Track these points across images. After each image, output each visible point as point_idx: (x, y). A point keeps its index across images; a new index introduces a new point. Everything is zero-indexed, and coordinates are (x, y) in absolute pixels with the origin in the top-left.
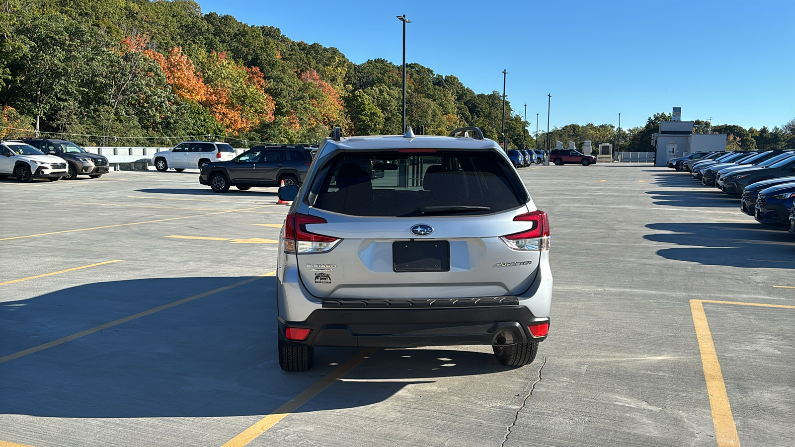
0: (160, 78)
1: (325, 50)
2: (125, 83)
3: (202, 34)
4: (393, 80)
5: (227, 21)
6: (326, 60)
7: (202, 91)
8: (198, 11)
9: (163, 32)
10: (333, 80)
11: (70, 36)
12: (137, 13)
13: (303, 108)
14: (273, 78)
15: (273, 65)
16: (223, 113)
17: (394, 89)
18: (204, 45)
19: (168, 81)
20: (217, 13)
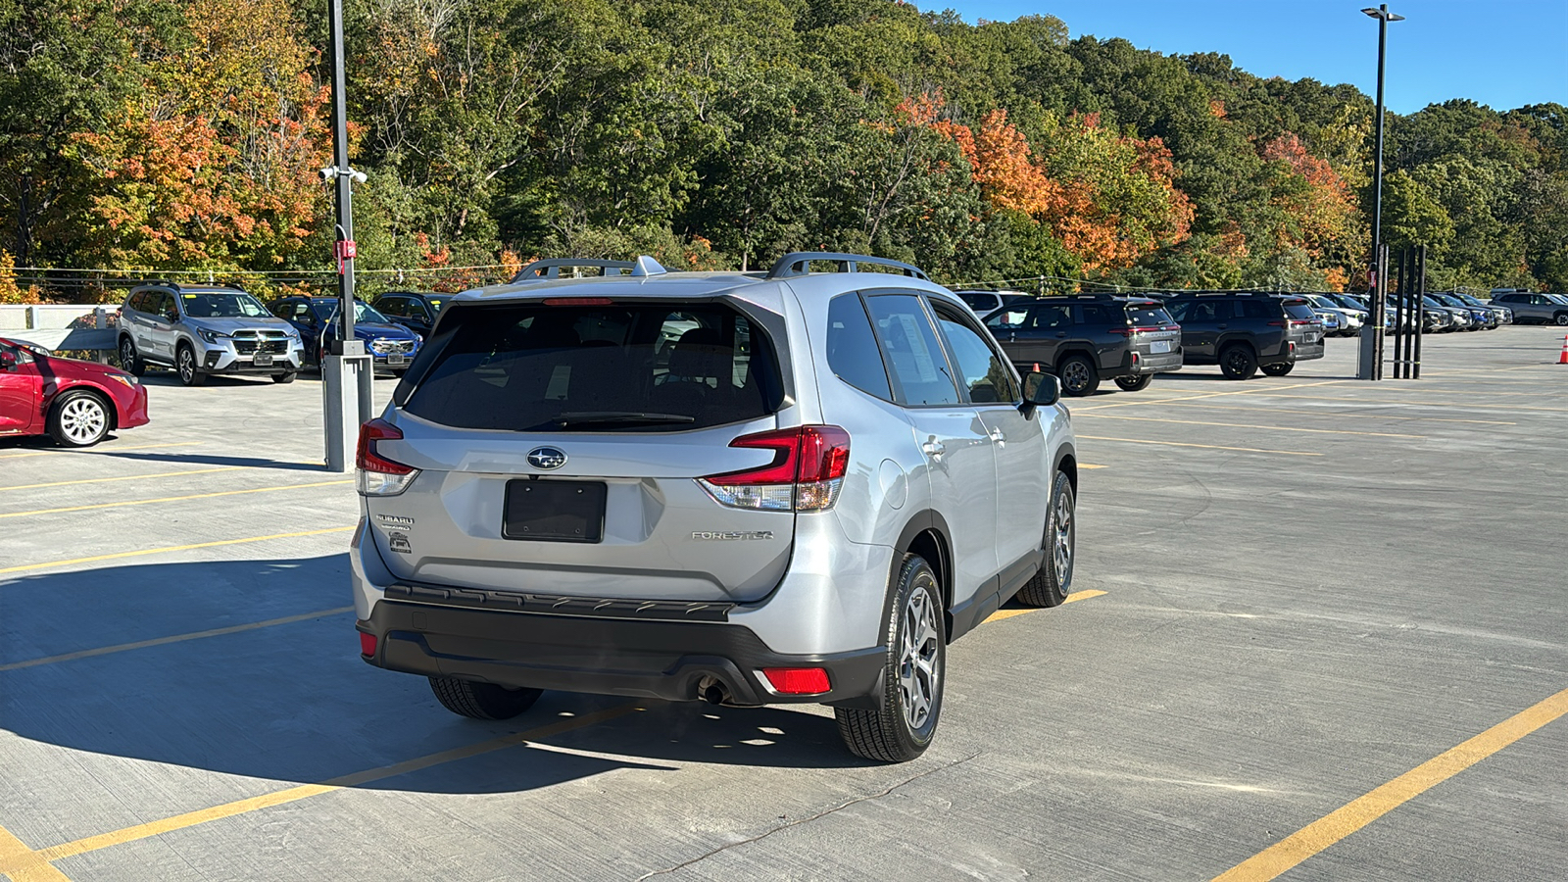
0: (959, 171)
1: (1327, 91)
2: (894, 184)
3: (1058, 80)
4: (1484, 144)
5: (1113, 50)
6: (1326, 113)
7: (1042, 192)
8: (1063, 37)
9: (981, 85)
10: (1338, 152)
11: (798, 108)
12: (934, 53)
13: (1256, 216)
14: (1193, 158)
15: (1198, 131)
16: (1080, 232)
17: (1485, 162)
18: (1062, 102)
19: (975, 176)
20: (1095, 37)
